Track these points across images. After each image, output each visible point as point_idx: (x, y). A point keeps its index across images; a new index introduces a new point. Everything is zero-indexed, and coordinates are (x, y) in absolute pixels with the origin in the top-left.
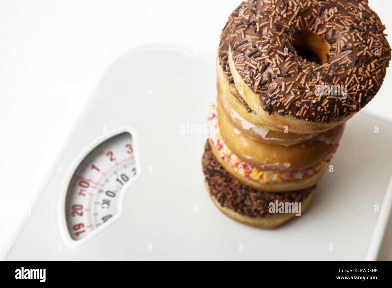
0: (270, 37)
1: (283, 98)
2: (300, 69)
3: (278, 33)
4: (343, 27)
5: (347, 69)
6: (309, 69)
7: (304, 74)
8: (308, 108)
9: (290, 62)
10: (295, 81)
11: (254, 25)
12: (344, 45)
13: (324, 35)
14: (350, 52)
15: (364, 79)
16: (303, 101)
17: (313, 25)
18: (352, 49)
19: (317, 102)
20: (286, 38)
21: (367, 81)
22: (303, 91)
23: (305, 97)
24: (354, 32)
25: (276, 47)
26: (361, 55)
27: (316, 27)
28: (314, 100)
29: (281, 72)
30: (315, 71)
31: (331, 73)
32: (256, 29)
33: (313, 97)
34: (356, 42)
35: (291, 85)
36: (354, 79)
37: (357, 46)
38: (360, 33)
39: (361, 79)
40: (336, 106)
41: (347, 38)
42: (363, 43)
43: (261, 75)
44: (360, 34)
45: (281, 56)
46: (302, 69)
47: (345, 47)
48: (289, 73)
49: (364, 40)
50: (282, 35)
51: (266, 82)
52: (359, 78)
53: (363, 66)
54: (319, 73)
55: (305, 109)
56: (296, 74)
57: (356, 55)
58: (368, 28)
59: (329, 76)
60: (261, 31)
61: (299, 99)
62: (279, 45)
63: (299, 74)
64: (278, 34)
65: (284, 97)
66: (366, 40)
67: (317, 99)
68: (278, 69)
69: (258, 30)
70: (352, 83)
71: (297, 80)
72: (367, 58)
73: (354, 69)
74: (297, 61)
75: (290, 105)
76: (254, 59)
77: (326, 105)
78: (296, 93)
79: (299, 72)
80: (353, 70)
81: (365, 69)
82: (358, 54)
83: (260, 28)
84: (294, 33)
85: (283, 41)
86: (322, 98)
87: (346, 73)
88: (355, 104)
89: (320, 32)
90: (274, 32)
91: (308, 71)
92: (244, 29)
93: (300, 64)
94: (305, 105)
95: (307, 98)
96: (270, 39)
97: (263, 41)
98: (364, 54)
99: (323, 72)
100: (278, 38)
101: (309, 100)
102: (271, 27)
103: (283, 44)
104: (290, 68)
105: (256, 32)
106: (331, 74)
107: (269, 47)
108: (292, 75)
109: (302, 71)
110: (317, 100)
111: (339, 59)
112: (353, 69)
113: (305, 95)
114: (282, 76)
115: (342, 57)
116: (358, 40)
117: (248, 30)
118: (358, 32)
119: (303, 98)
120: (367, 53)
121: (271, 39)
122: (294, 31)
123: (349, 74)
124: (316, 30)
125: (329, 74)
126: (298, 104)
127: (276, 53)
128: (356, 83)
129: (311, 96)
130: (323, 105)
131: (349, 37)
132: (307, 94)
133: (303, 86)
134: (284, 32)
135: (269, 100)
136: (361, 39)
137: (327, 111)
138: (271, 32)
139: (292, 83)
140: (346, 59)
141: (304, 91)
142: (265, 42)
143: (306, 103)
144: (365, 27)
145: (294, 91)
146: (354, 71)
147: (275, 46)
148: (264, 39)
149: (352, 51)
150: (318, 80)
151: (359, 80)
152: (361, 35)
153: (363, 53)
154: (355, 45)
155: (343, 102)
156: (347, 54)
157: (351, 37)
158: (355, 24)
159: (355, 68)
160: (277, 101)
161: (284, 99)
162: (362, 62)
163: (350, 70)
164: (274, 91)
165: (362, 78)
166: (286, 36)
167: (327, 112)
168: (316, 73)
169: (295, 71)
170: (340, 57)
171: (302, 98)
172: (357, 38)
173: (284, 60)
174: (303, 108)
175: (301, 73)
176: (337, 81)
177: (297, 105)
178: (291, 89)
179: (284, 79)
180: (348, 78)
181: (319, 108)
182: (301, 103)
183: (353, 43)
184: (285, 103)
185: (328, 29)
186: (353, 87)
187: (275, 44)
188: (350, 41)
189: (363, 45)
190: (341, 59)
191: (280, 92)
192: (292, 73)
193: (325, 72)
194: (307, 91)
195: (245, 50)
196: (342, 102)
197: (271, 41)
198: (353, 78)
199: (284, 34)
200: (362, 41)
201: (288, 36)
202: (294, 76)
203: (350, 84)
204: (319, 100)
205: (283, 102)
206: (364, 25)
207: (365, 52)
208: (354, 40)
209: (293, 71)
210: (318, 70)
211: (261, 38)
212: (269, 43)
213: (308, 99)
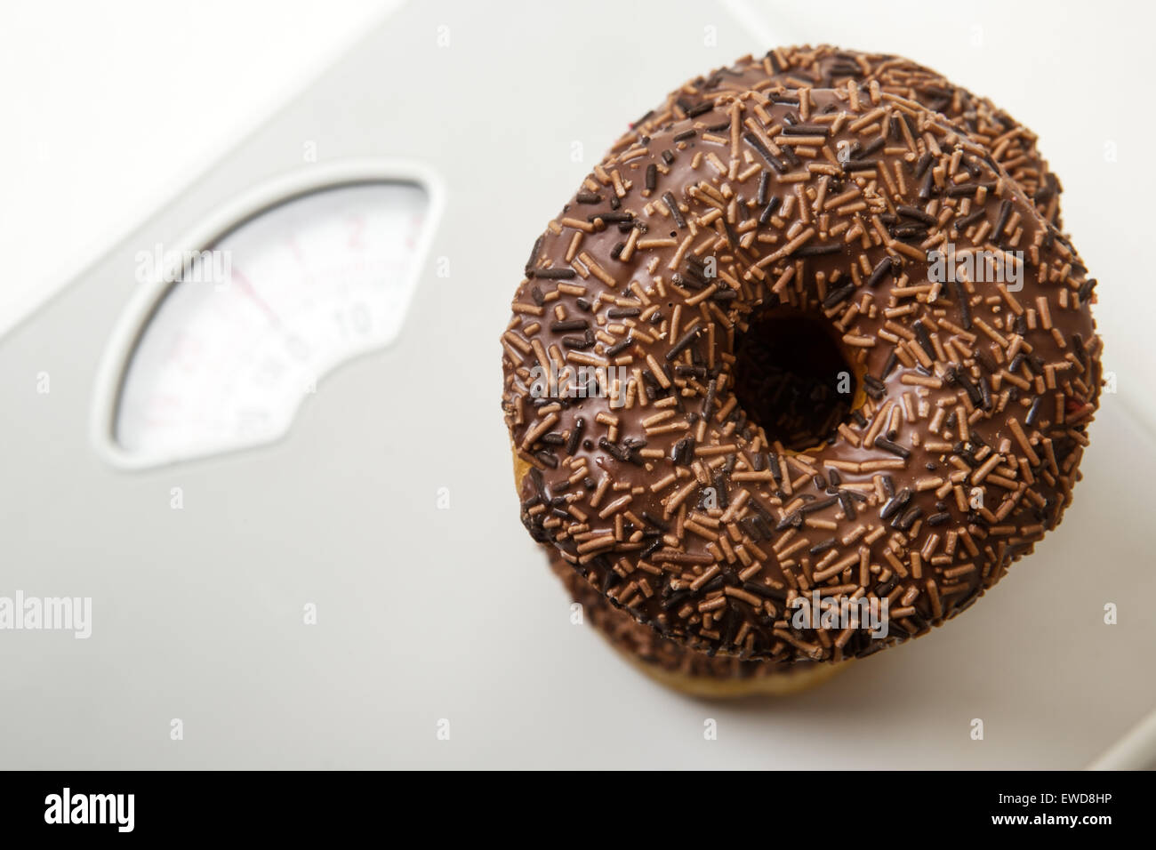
0: (650, 297)
1: (581, 527)
2: (687, 454)
3: (686, 293)
4: (928, 362)
5: (851, 517)
6: (718, 467)
7: (693, 476)
8: (648, 593)
9: (669, 413)
10: (648, 490)
11: (626, 231)
12: (894, 427)
13: (864, 351)
14: (898, 462)
15: (890, 578)
16: (640, 564)
17: (843, 304)
18: (908, 457)
19: (685, 591)
20: (708, 318)
21: (900, 588)
22: (658, 532)
23: (655, 556)
24: (953, 399)
25: (651, 340)
26: (931, 491)
27: (849, 315)
28: (678, 577)
29: (619, 435)
30: (735, 483)
31: (788, 510)
32: (621, 247)
33: (678, 568)
34: (937, 436)
35: (627, 497)
36: (856, 567)
37: (935, 454)
38: (971, 409)
39: (881, 572)
40: (746, 626)
41: (915, 410)
42: (959, 453)
43: (558, 412)
44: (968, 415)
45: (649, 379)
46: (694, 457)
47: (894, 436)
48: (643, 452)
49: (973, 441)
50: (697, 305)
51: (559, 445)
52: (876, 568)
53: (913, 534)
54: (743, 494)
55: (639, 591)
56: (662, 465)
57: (910, 482)
58: (1013, 402)
59: (773, 521)
60: (633, 263)
61: (632, 555)
62: (667, 337)
63: (675, 472)
64: (683, 298)
65: (586, 522)
66: (978, 444)
67: (691, 581)
68: (614, 420)
69: (624, 255)
70: (840, 574)
71: (654, 487)
72: (942, 510)
73: (875, 529)
74: (694, 423)
75: (596, 557)
76: (561, 347)
77: (713, 611)
78: (628, 531)
79: (675, 464)
80: (867, 533)
81: (916, 544)
82: (922, 484)
83: (635, 249)
84: (759, 306)
85: (690, 329)
86: (708, 586)
87: (837, 532)
88: (821, 643)
89: (856, 336)
90: (672, 285)
91: (711, 471)
92: (589, 226)
93: (699, 438)
94: (644, 580)
95: (658, 563)
96: (647, 302)
97: (620, 301)
98: (940, 493)
99: (764, 495)
100: (677, 309)
101: (664, 571)
102: (672, 264)
103: (685, 338)
104: (653, 437)
105: (616, 256)
106: (782, 515)
107: (627, 329)
108: (648, 466)
109: (687, 465)
110: (686, 584)
111: (854, 467)
112: (871, 528)
113: (659, 548)
114: (617, 453)
115: (865, 466)
116: (947, 434)
117: (598, 235)
118: (968, 402)
119: (647, 559)
120: (952, 493)
121: (650, 306)
122: (760, 301)
123: (845, 540)
124: (845, 321)
125: (780, 511)
126: (621, 567)
127: (639, 361)
128: (855, 578)
129: (674, 562)
130: (702, 607)
131: (923, 408)
132: (666, 549)
133: (666, 516)
134: (709, 299)
135: (542, 507)
136: (964, 435)
137: (708, 630)
138: (664, 282)
139: (635, 490)
140: (872, 481)
141: (660, 536)
142: (625, 307)
143: (650, 576)
144: (1006, 395)
145: (625, 520)
146: (869, 539)
147: (651, 335)
148: (630, 294)
149: (906, 464)
150: (725, 518)
151: (871, 574)
152: (971, 419)
153: (939, 487)
154: (929, 446)
155: (777, 624)
156: (885, 464)
157: (932, 412)
158: (976, 371)
159: (881, 530)
160: (562, 524)
161: (584, 531)
162: (920, 516)
163: (860, 529)
164: (569, 488)
165: (887, 572)
166: (712, 314)
167: (709, 633)
168: (734, 493)
169: (667, 453)
170: (860, 463)
171: (642, 554)
172: (950, 424)
173: (651, 401)
174: (632, 586)
175: (680, 471)
176: (790, 549)
177: (616, 567)
178: (620, 510)
179: (617, 466)
180: (833, 553)
181: (686, 611)
182: (630, 569)
183: (926, 435)
184: (582, 542)
185: (883, 342)
186: (840, 588)
187: (652, 330)
188: (919, 422)
189: (954, 459)
190: (860, 472)
191: (580, 503)
192: (650, 459)
193: (768, 499)
194: (669, 539)
195: (553, 301)
196: (773, 624)
197: (647, 313)
198: (853, 558)
199: (708, 307)
200: (963, 444)
201: (721, 315)
202: (651, 471)
203: (831, 577)
204: (694, 585)
205: (576, 537)
206: (1005, 383)
207: (948, 486)
208: (934, 427)
209: (660, 453)
210: (747, 484)
211: (620, 285)
212: (634, 316)
213: (659, 566)
